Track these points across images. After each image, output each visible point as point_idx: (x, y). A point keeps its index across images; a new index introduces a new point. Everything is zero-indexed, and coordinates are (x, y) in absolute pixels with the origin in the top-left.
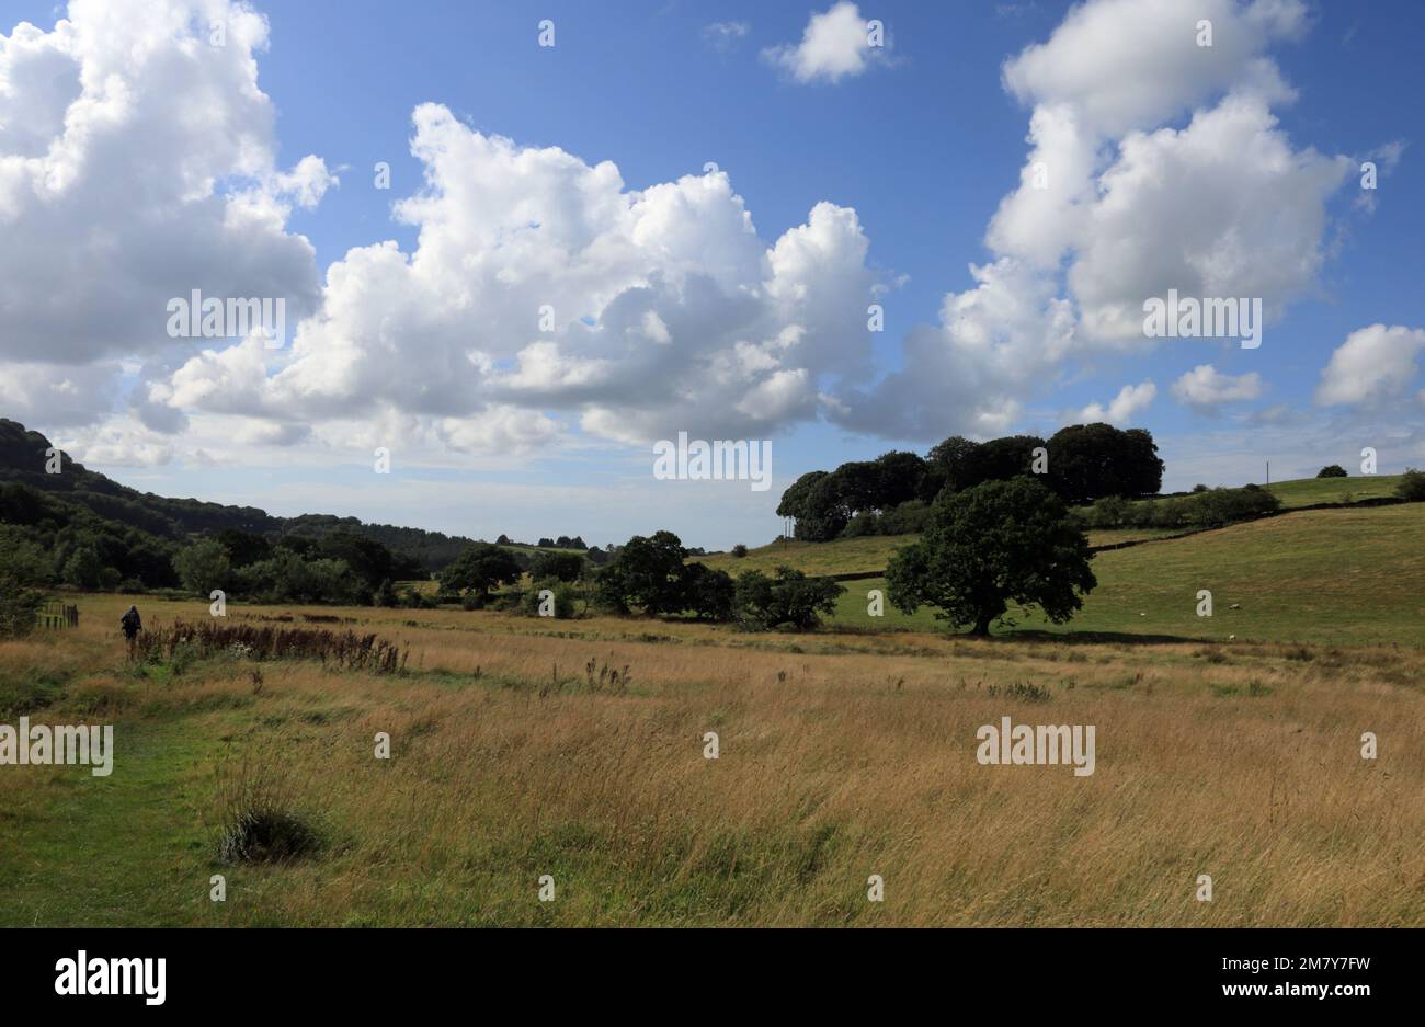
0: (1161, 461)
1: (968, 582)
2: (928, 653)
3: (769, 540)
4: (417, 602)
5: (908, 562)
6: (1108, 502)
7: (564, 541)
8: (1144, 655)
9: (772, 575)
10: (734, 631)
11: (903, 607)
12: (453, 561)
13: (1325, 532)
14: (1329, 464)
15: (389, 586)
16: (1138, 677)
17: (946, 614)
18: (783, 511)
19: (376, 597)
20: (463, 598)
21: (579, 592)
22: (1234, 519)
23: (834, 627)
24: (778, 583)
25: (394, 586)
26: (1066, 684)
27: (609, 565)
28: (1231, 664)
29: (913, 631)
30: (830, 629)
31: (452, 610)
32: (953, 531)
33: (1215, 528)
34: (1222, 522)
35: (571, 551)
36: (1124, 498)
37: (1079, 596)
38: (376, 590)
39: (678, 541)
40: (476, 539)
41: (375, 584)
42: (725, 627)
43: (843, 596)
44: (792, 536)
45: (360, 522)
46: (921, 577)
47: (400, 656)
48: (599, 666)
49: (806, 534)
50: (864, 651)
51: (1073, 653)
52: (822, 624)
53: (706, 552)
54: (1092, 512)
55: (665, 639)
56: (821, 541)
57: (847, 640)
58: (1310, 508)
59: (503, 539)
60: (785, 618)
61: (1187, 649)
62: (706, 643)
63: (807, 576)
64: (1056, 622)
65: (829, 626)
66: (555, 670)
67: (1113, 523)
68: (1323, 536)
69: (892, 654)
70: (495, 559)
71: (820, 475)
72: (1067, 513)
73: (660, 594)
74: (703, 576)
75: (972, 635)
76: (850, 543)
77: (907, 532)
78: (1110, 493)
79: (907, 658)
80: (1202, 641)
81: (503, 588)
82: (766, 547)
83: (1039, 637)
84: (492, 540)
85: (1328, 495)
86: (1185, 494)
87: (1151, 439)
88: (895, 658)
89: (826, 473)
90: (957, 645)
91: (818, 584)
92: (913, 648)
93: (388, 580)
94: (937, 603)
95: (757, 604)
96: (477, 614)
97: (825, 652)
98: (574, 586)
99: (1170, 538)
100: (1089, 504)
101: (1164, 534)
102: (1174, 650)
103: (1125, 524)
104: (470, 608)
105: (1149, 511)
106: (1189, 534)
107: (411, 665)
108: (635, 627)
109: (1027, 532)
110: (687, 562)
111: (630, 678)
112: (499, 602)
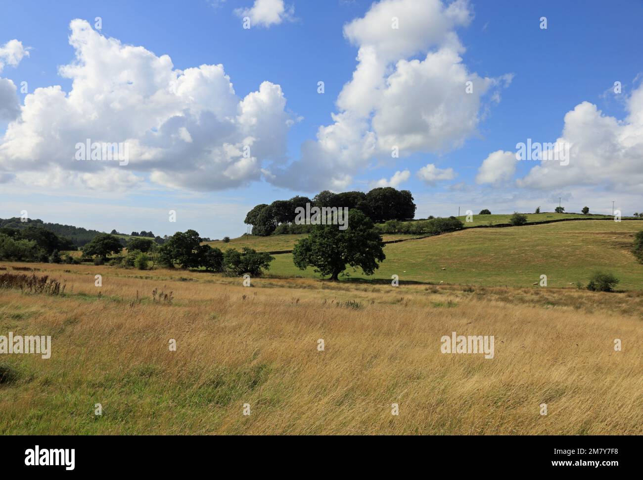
0: (415, 205)
1: (330, 256)
2: (311, 287)
3: (240, 235)
4: (71, 261)
5: (303, 246)
6: (392, 222)
7: (144, 233)
8: (404, 290)
9: (241, 251)
10: (223, 277)
11: (300, 267)
12: (89, 241)
13: (481, 238)
14: (484, 209)
15: (57, 253)
16: (402, 299)
17: (319, 270)
18: (247, 221)
19: (50, 258)
20: (94, 260)
21: (150, 258)
22: (445, 231)
23: (269, 275)
24: (244, 255)
25: (59, 253)
26: (371, 302)
27: (165, 245)
28: (441, 293)
29: (304, 277)
30: (266, 276)
31: (88, 265)
32: (323, 232)
33: (436, 235)
34: (439, 232)
35: (147, 238)
36: (398, 220)
37: (378, 263)
38: (50, 255)
39: (197, 234)
40: (101, 231)
41: (50, 252)
42: (219, 274)
43: (273, 261)
44: (251, 233)
45: (42, 222)
46: (309, 253)
47: (61, 287)
48: (159, 292)
49: (257, 232)
50: (282, 286)
51: (374, 288)
52: (263, 274)
53: (211, 240)
54: (385, 226)
55: (191, 280)
56: (263, 236)
57: (274, 281)
58: (476, 227)
59: (114, 232)
60: (246, 271)
61: (423, 287)
62: (210, 282)
63: (257, 252)
64: (367, 274)
65: (266, 275)
66: (138, 293)
67: (393, 231)
68: (480, 239)
69: (295, 288)
70: (110, 241)
71: (264, 206)
72: (373, 227)
73: (189, 259)
74: (209, 251)
75: (330, 280)
76: (277, 237)
77: (303, 233)
78: (393, 218)
79: (301, 290)
80: (429, 284)
81: (113, 255)
82: (239, 238)
83: (360, 281)
84: (109, 232)
85: (483, 222)
86: (424, 220)
87: (411, 195)
88: (295, 289)
89: (267, 205)
90: (323, 284)
91: (262, 256)
92: (304, 285)
93: (57, 250)
94: (315, 265)
95: (234, 265)
96: (101, 267)
97: (264, 287)
98: (148, 255)
99: (417, 238)
100: (384, 222)
101: (415, 237)
102: (417, 287)
103: (398, 232)
104: (97, 264)
105: (409, 227)
106: (425, 237)
107: (67, 291)
108: (176, 274)
109: (356, 234)
110: (201, 244)
111: (173, 298)
112: (111, 261)
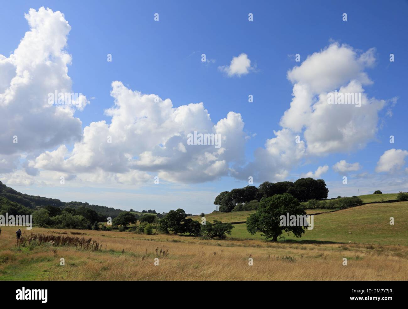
0: (327, 189)
1: (271, 225)
2: (259, 246)
3: (211, 212)
4: (105, 229)
5: (253, 219)
6: (312, 201)
7: (150, 211)
8: (323, 248)
9: (212, 222)
10: (201, 239)
11: (251, 232)
12: (116, 216)
13: (376, 210)
14: (377, 190)
15: (96, 224)
16: (322, 254)
17: (264, 234)
18: (216, 203)
19: (93, 227)
20: (119, 228)
21: (154, 227)
22: (350, 206)
23: (231, 238)
24: (214, 225)
25: (98, 224)
26: (300, 256)
27: (163, 218)
28: (350, 250)
29: (254, 240)
30: (230, 239)
31: (115, 231)
32: (266, 209)
33: (344, 209)
34: (346, 207)
35: (152, 214)
36: (316, 200)
37: (304, 229)
38: (93, 225)
39: (184, 212)
40: (123, 210)
41: (92, 223)
42: (198, 238)
43: (233, 229)
44: (218, 210)
45: (89, 204)
46: (257, 223)
47: (100, 245)
48: (160, 250)
49: (222, 210)
50: (240, 246)
51: (303, 247)
52: (227, 237)
53: (192, 215)
54: (307, 204)
55: (180, 241)
56: (227, 212)
57: (235, 242)
58: (372, 203)
59: (131, 210)
60: (216, 235)
61: (336, 246)
62: (192, 243)
63: (223, 223)
64: (297, 237)
65: (229, 238)
66: (146, 251)
67: (314, 207)
68: (376, 211)
69: (248, 246)
70: (129, 216)
71: (227, 192)
72: (300, 204)
73: (179, 228)
74: (191, 222)
75: (272, 241)
76: (236, 213)
77: (253, 210)
78: (312, 198)
79: (252, 248)
80: (341, 243)
81: (131, 225)
82: (210, 214)
83: (292, 242)
84: (128, 210)
85: (377, 199)
86: (335, 199)
87: (324, 182)
88: (248, 248)
89: (228, 192)
90: (267, 244)
91: (226, 225)
92: (254, 245)
93: (97, 222)
94: (262, 231)
95: (207, 231)
96: (123, 233)
97: (228, 246)
98: (153, 225)
99: (331, 212)
100: (307, 201)
101: (329, 211)
102: (332, 246)
103: (317, 208)
104: (121, 231)
105: (324, 204)
106: (336, 211)
107: (103, 249)
108: (170, 237)
109: (288, 210)
110: (186, 218)
111: (168, 254)
112: (130, 229)
